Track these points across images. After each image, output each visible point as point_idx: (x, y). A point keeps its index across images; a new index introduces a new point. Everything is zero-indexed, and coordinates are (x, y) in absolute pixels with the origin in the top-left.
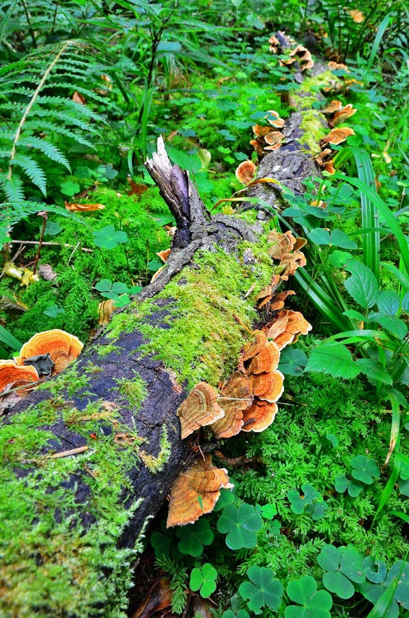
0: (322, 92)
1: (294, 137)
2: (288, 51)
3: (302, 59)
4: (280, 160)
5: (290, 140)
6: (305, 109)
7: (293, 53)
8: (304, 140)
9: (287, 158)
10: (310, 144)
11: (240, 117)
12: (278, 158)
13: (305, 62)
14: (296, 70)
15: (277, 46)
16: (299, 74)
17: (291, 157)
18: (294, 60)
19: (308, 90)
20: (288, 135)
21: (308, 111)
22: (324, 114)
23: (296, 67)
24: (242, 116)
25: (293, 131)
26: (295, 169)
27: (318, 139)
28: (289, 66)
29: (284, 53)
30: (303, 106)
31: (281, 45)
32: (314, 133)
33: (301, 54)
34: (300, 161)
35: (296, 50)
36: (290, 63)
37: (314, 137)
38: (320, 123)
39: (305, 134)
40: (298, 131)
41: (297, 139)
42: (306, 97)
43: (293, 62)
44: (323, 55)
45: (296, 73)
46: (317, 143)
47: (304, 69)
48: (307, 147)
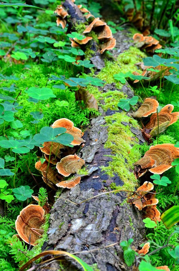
0: (130, 81)
1: (99, 164)
2: (81, 26)
3: (101, 36)
4: (82, 209)
5: (93, 169)
6: (109, 112)
7: (88, 29)
8: (113, 170)
9: (91, 205)
10: (122, 175)
11: (19, 130)
12: (79, 206)
13: (105, 41)
14: (93, 52)
15: (66, 18)
16: (97, 57)
17: (96, 202)
18: (90, 39)
19: (111, 81)
20: (90, 159)
21: (114, 117)
22: (135, 118)
23: (93, 48)
24: (23, 129)
25: (96, 153)
26: (105, 225)
27: (131, 163)
28: (83, 47)
29: (76, 28)
30: (106, 106)
31: (72, 18)
32: (125, 154)
33: (98, 30)
34: (111, 210)
35: (92, 25)
36: (84, 43)
37: (126, 160)
38: (132, 135)
39: (114, 158)
40: (103, 152)
41: (103, 168)
42: (110, 92)
43: (89, 42)
44: (124, 21)
45: (93, 56)
46: (131, 170)
47: (103, 50)
48: (118, 180)
